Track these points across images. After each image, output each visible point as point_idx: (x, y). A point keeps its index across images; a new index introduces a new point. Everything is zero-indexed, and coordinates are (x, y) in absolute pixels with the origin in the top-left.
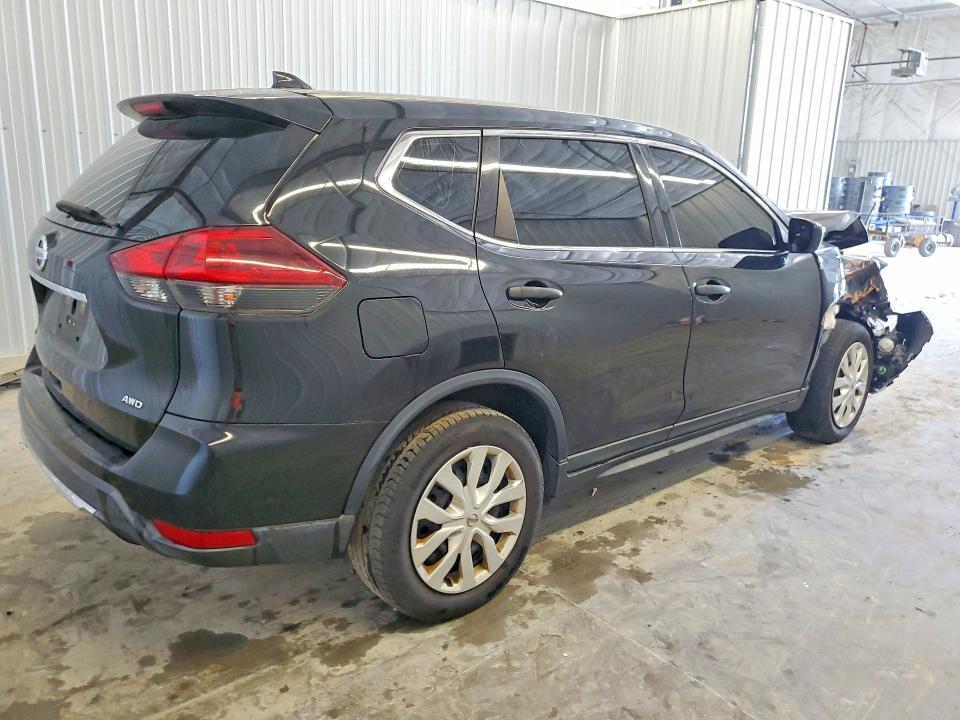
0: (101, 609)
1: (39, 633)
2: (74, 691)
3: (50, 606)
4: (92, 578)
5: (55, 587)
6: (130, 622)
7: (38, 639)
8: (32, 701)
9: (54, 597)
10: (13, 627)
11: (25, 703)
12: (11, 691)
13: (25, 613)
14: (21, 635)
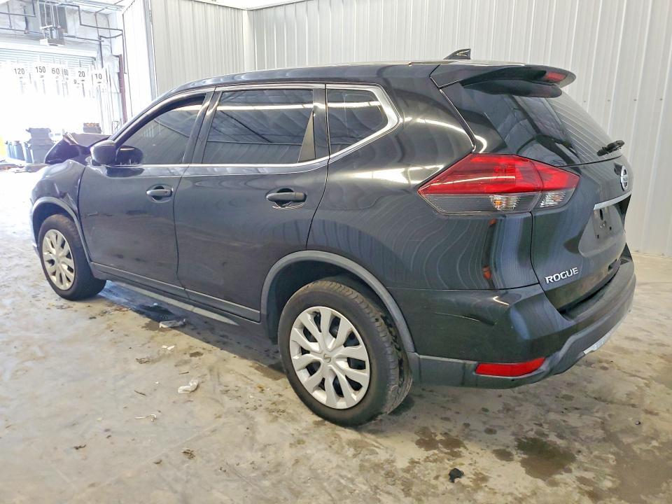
0: (594, 396)
1: (633, 406)
2: (643, 378)
3: (614, 413)
4: (576, 411)
5: (599, 420)
6: (590, 382)
7: (636, 404)
8: (663, 386)
9: (606, 416)
10: (643, 417)
11: (666, 386)
12: (669, 394)
13: (631, 419)
14: (643, 410)
